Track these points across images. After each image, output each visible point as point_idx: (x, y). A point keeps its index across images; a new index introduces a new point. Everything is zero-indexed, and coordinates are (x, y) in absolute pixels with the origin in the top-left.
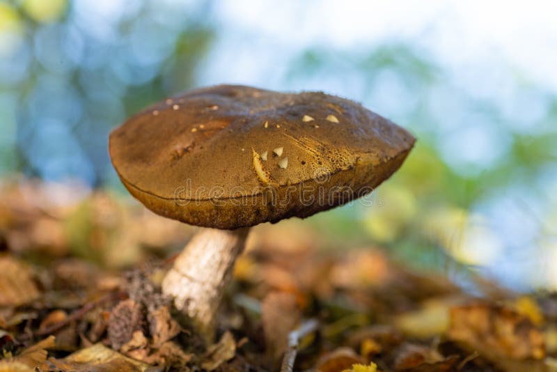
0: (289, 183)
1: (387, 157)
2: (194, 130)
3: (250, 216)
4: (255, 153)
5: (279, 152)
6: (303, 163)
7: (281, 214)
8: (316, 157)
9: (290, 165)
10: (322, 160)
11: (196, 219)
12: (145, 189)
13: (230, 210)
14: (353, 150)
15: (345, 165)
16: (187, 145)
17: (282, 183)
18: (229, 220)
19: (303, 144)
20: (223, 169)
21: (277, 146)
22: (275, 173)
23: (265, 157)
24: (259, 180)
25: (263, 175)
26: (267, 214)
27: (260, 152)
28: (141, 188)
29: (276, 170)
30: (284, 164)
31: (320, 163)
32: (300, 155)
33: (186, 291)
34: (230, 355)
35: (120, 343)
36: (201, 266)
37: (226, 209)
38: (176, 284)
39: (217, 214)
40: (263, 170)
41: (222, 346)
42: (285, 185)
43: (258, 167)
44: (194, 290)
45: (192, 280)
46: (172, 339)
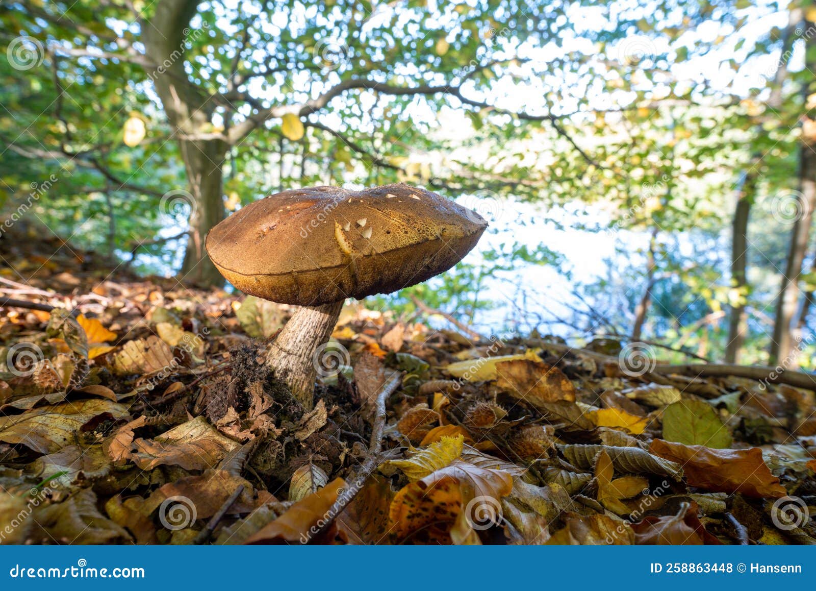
0: (374, 252)
1: (469, 231)
2: (281, 210)
3: (332, 290)
4: (337, 224)
5: (363, 223)
6: (388, 233)
7: (366, 288)
8: (401, 227)
9: (374, 235)
10: (408, 229)
11: (278, 296)
12: (228, 267)
13: (310, 284)
14: (438, 221)
15: (432, 235)
16: (273, 224)
17: (366, 253)
18: (310, 295)
19: (388, 215)
21: (361, 217)
22: (358, 242)
23: (347, 228)
24: (341, 250)
25: (346, 246)
26: (351, 288)
27: (343, 223)
28: (225, 266)
29: (359, 239)
30: (368, 235)
31: (406, 232)
32: (385, 225)
33: (284, 362)
34: (321, 423)
35: (216, 416)
36: (298, 341)
37: (307, 282)
38: (276, 357)
39: (298, 289)
40: (345, 240)
41: (316, 414)
42: (370, 255)
43: (341, 237)
44: (292, 362)
45: (289, 353)
46: (265, 412)
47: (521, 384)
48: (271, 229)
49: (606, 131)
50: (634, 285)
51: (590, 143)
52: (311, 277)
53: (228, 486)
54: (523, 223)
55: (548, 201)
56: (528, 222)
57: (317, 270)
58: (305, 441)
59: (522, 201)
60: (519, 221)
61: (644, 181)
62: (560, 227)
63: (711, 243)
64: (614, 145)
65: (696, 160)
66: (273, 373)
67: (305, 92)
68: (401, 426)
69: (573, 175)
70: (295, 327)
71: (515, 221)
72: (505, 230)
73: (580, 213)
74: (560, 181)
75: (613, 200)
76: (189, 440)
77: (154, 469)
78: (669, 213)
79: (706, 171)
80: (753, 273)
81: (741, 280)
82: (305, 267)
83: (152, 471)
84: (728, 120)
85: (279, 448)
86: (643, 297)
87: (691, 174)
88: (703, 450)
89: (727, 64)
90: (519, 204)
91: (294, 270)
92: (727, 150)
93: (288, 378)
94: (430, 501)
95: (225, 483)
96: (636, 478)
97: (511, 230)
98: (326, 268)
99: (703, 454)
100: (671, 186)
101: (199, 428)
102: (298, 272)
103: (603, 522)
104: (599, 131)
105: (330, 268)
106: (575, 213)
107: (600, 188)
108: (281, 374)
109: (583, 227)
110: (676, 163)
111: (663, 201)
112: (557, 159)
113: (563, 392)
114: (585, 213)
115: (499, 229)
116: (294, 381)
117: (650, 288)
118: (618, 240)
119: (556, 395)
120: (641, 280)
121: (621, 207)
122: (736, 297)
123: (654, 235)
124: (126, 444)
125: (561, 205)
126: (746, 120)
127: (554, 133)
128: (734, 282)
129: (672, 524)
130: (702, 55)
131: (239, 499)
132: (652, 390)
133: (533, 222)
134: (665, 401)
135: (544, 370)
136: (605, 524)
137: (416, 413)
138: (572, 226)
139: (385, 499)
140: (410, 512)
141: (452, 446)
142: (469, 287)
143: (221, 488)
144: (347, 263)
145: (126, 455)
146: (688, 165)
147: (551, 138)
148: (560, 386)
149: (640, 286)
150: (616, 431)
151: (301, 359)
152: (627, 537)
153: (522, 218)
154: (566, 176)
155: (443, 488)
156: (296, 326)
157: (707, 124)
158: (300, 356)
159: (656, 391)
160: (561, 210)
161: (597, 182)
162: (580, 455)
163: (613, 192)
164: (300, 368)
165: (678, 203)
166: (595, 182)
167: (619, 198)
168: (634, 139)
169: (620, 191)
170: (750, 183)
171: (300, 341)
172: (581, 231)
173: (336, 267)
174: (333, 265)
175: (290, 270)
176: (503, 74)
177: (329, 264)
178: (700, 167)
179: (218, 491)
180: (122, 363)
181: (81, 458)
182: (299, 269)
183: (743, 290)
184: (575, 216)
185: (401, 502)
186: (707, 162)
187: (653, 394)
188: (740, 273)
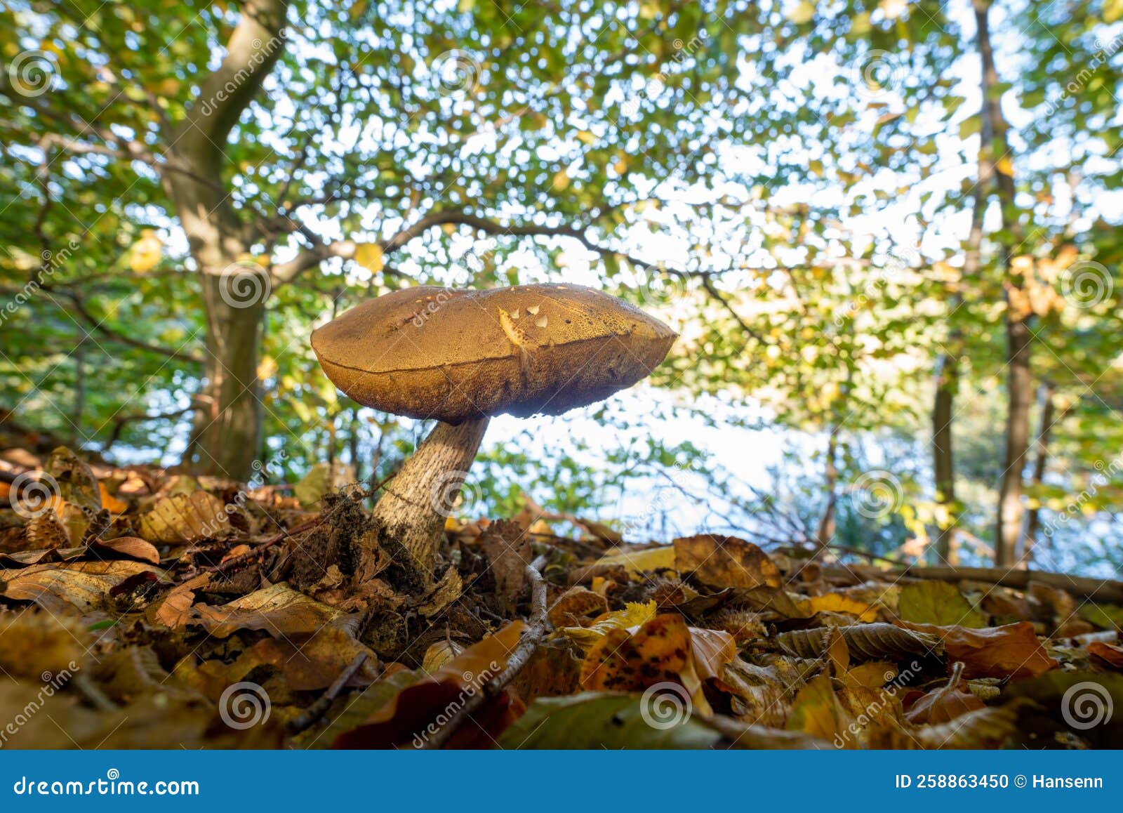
0: (552, 344)
3: (494, 392)
4: (501, 311)
5: (535, 311)
6: (568, 322)
8: (584, 317)
9: (550, 324)
10: (593, 320)
11: (417, 402)
13: (466, 383)
15: (621, 329)
17: (543, 343)
18: (465, 399)
20: (458, 330)
21: (533, 304)
22: (531, 331)
23: (516, 315)
24: (509, 339)
25: (514, 336)
26: (518, 391)
27: (510, 310)
29: (532, 328)
30: (543, 323)
31: (590, 323)
32: (562, 314)
33: (400, 515)
34: (455, 595)
35: (308, 581)
36: (421, 485)
37: (463, 380)
38: (389, 507)
39: (449, 391)
40: (514, 329)
41: (446, 584)
42: (546, 347)
43: (507, 326)
44: (411, 515)
45: (409, 503)
46: (378, 576)
47: (707, 568)
48: (407, 321)
49: (770, 295)
50: (810, 504)
51: (750, 310)
52: (471, 372)
53: (345, 654)
54: (662, 416)
55: (695, 388)
56: (668, 414)
57: (479, 361)
58: (432, 618)
59: (661, 386)
60: (657, 413)
61: (820, 363)
62: (712, 423)
63: (906, 447)
64: (780, 313)
65: (883, 336)
66: (385, 529)
67: (373, 231)
68: (554, 613)
69: (728, 351)
70: (416, 469)
71: (652, 413)
72: (639, 425)
73: (737, 403)
74: (712, 359)
75: (779, 386)
76: (272, 609)
77: (231, 635)
78: (852, 405)
79: (897, 350)
80: (963, 488)
81: (948, 496)
82: (462, 359)
83: (227, 639)
84: (920, 288)
85: (399, 622)
86: (822, 519)
87: (878, 354)
88: (958, 631)
89: (914, 219)
90: (657, 391)
91: (447, 363)
92: (919, 325)
93: (406, 537)
94: (638, 656)
95: (341, 648)
96: (880, 663)
97: (646, 424)
98: (492, 360)
99: (959, 635)
100: (852, 369)
101: (285, 594)
102: (453, 365)
103: (855, 696)
104: (762, 294)
105: (497, 359)
106: (731, 404)
107: (761, 370)
108: (397, 531)
109: (742, 423)
110: (858, 340)
111: (844, 389)
112: (707, 330)
113: (764, 576)
114: (744, 404)
115: (629, 422)
116: (414, 541)
117: (832, 505)
118: (788, 442)
119: (755, 582)
120: (818, 496)
121: (790, 396)
122: (943, 516)
123: (835, 433)
124: (182, 608)
125: (713, 393)
126: (941, 289)
127: (702, 296)
128: (939, 496)
129: (944, 694)
130: (881, 209)
131: (360, 671)
132: (871, 589)
133: (675, 415)
134: (888, 602)
135: (738, 548)
136: (858, 699)
137: (574, 597)
138: (727, 421)
139: (562, 674)
140: (609, 675)
141: (642, 615)
142: (588, 501)
143: (335, 653)
144: (516, 357)
145: (184, 621)
146: (873, 344)
147: (697, 306)
148: (759, 569)
149: (819, 504)
150: (842, 616)
151: (425, 512)
152: (891, 711)
153: (662, 408)
154: (719, 353)
155: (658, 632)
156: (419, 466)
157: (894, 293)
158: (423, 507)
159: (877, 590)
160: (713, 399)
161: (759, 362)
162: (801, 643)
163: (780, 378)
164: (422, 524)
165: (862, 393)
166: (756, 362)
167: (787, 384)
168: (806, 307)
169: (788, 375)
170: (950, 367)
171: (424, 486)
172: (738, 428)
173: (504, 358)
174: (501, 356)
175: (441, 363)
176: (636, 221)
177: (496, 355)
178: (889, 346)
179: (331, 657)
180: (150, 527)
181: (116, 625)
182: (454, 361)
183: (952, 507)
184: (730, 408)
185: (597, 660)
186: (896, 339)
187: (873, 594)
188: (947, 484)
